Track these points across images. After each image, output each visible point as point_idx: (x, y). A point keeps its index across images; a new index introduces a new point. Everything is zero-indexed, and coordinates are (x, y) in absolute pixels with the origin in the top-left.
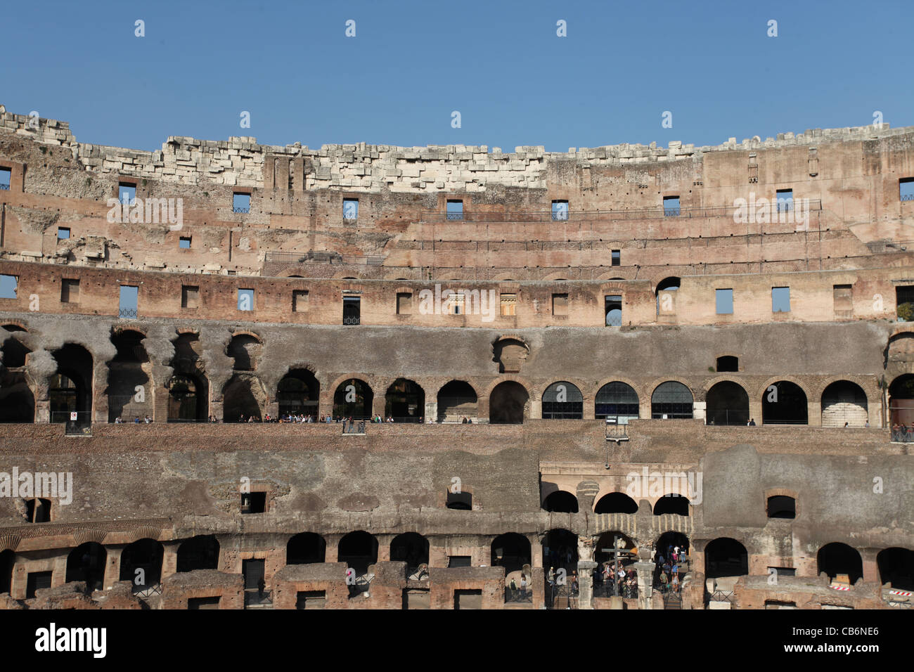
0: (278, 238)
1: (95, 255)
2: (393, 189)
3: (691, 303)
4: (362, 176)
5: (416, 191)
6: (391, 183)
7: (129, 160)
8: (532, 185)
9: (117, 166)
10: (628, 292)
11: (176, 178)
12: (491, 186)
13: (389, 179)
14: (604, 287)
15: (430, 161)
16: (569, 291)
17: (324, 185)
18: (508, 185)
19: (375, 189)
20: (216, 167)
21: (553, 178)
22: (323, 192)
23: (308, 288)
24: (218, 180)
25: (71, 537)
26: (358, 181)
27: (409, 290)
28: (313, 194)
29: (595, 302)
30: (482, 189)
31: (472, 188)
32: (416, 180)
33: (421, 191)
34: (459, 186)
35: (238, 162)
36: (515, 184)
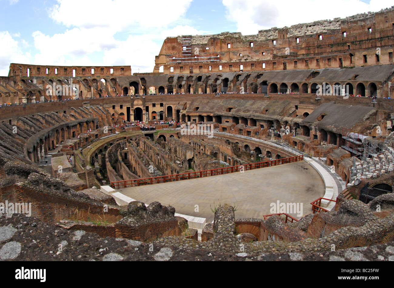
0: (282, 50)
1: (246, 58)
2: (306, 34)
3: (358, 60)
4: (299, 32)
5: (312, 34)
6: (306, 33)
7: (252, 37)
8: (338, 28)
9: (250, 39)
10: (344, 57)
11: (261, 39)
12: (328, 30)
13: (305, 32)
14: (338, 56)
15: (314, 25)
16: (331, 58)
17: (291, 35)
18: (332, 29)
19: (303, 35)
20: (269, 35)
21: (342, 26)
22: (291, 37)
23: (276, 62)
24: (269, 38)
25: (198, 114)
26: (299, 33)
27: (296, 60)
28: (289, 38)
29: (337, 60)
30: (326, 31)
31: (324, 31)
32: (311, 31)
33: (313, 34)
34: (321, 31)
35: (273, 33)
36: (334, 29)
